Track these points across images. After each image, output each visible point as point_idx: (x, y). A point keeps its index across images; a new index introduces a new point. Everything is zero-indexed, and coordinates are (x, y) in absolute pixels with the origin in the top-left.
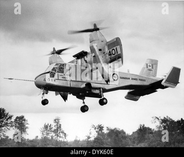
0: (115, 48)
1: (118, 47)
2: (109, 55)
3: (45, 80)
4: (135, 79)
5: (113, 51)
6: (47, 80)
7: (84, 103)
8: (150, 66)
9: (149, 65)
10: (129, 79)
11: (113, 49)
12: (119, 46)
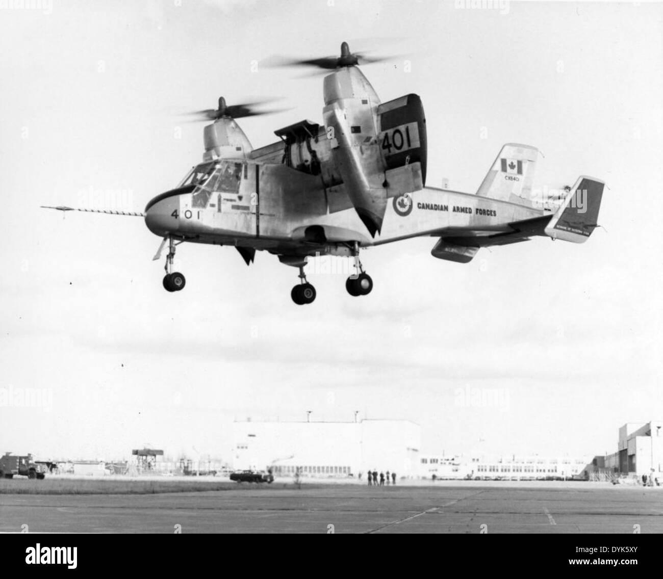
0: (402, 128)
1: (414, 126)
2: (384, 147)
3: (175, 214)
4: (463, 210)
5: (397, 135)
6: (182, 216)
7: (302, 275)
8: (512, 166)
9: (508, 163)
10: (446, 208)
11: (398, 131)
12: (415, 124)
